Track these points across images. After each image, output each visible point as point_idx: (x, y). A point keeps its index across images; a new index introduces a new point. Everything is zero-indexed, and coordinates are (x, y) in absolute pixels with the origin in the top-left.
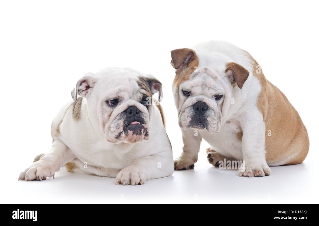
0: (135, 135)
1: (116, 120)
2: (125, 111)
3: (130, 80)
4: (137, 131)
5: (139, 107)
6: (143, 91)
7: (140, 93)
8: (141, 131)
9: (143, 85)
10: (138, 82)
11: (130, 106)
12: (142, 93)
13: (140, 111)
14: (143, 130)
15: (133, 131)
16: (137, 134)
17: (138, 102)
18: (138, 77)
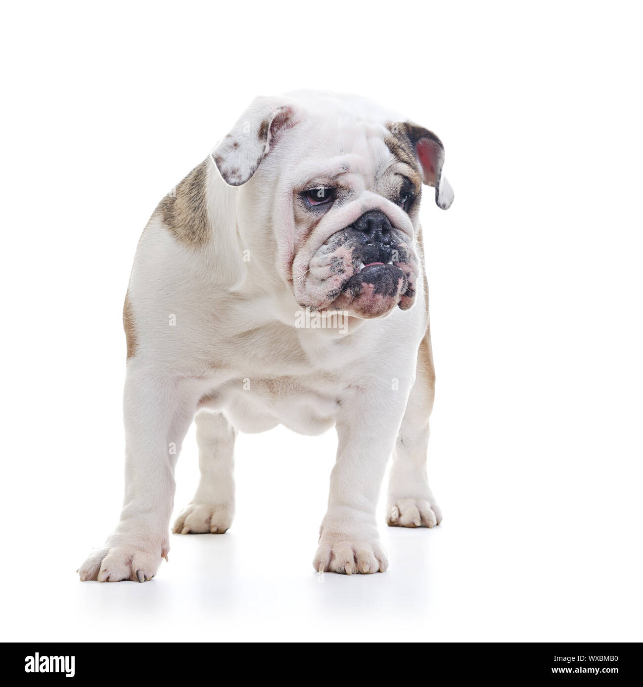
0: (380, 297)
1: (325, 247)
2: (353, 227)
3: (368, 136)
4: (386, 285)
5: (393, 215)
6: (404, 168)
7: (396, 174)
8: (398, 284)
9: (401, 150)
10: (388, 143)
11: (368, 210)
12: (401, 174)
13: (393, 226)
14: (401, 281)
15: (374, 283)
16: (385, 294)
17: (390, 199)
18: (386, 126)
